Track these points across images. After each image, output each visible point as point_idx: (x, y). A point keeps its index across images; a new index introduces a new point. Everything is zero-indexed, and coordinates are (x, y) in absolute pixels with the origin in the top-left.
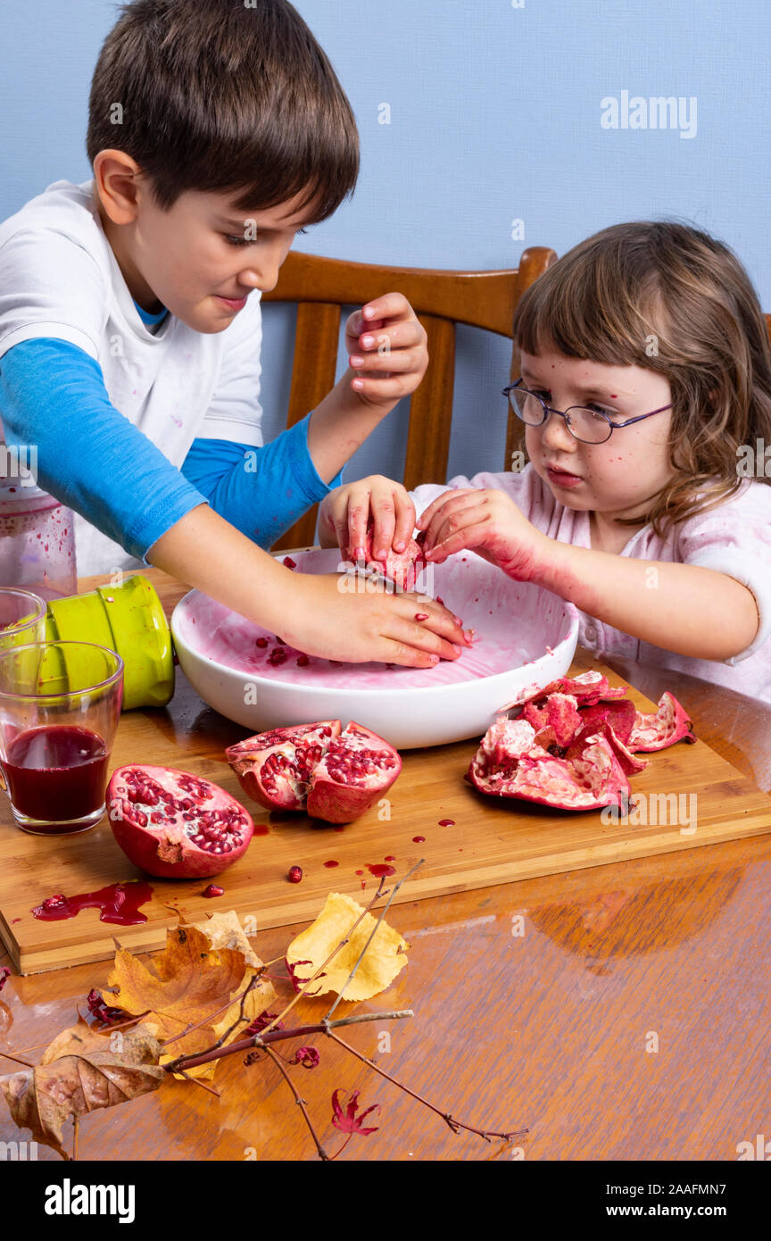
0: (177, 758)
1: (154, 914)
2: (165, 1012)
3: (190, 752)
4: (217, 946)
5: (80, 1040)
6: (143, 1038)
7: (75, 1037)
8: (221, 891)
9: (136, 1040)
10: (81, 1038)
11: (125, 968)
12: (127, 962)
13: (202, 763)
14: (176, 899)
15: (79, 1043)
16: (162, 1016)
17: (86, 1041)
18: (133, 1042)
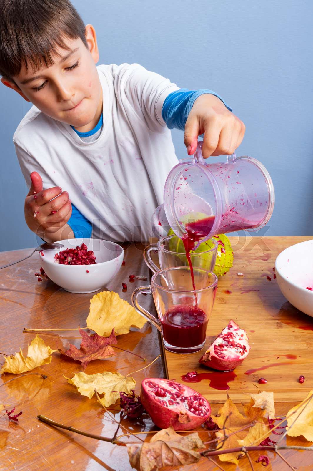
0: (267, 320)
1: (233, 387)
2: (232, 430)
3: (274, 318)
4: (257, 406)
5: (169, 435)
6: (195, 439)
7: (167, 433)
8: (266, 381)
9: (191, 439)
10: (169, 434)
11: (229, 408)
12: (230, 405)
13: (278, 323)
14: (245, 382)
15: (168, 436)
16: (230, 431)
17: (171, 436)
18: (190, 440)
